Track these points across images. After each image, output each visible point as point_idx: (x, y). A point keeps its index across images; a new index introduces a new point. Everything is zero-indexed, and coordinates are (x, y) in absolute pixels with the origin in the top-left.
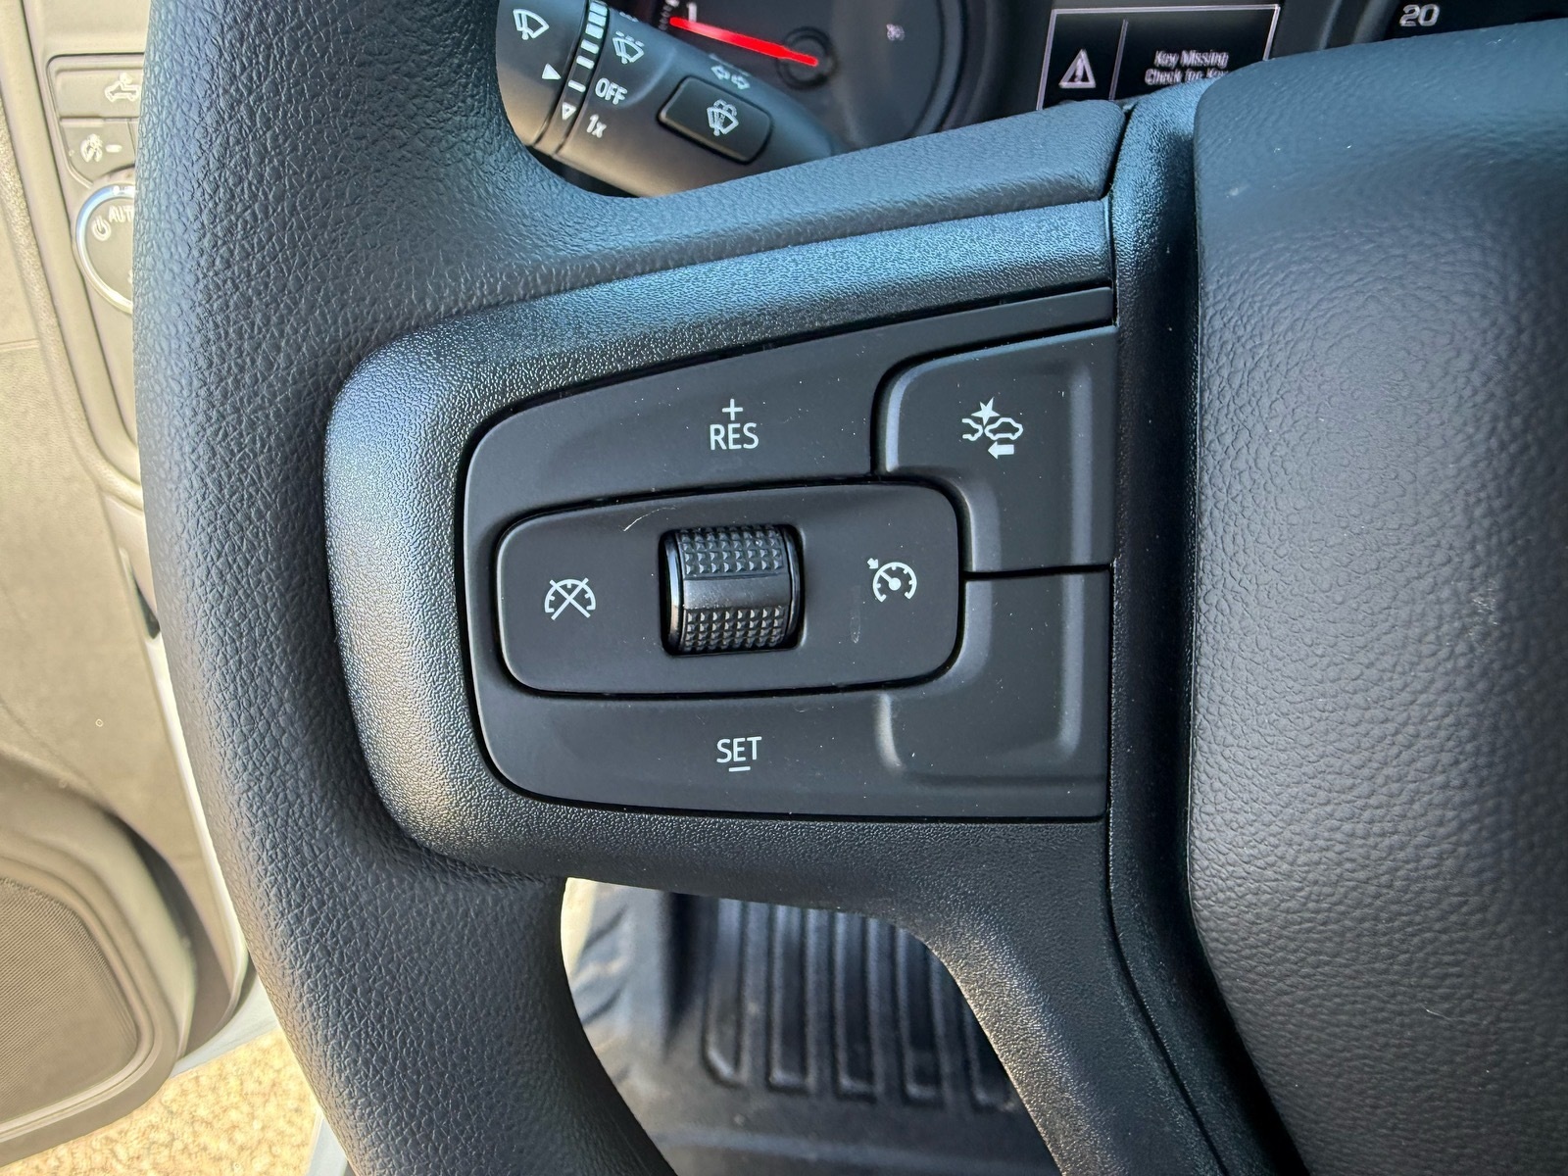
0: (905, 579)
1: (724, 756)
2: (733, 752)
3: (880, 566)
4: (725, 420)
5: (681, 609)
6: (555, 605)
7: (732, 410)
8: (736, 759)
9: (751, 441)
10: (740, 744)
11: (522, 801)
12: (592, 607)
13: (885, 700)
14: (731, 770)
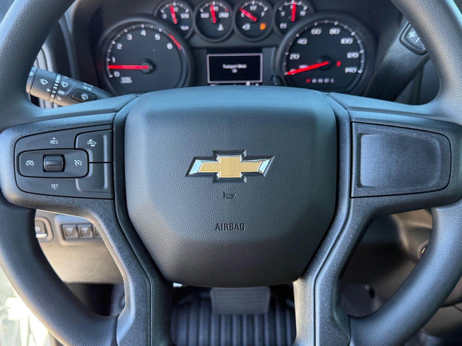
0: (80, 163)
1: (52, 187)
2: (54, 186)
3: (76, 161)
4: (53, 140)
5: (46, 165)
6: (28, 164)
7: (54, 138)
8: (55, 187)
9: (56, 143)
10: (55, 185)
11: (22, 192)
12: (33, 164)
13: (77, 180)
14: (54, 189)
